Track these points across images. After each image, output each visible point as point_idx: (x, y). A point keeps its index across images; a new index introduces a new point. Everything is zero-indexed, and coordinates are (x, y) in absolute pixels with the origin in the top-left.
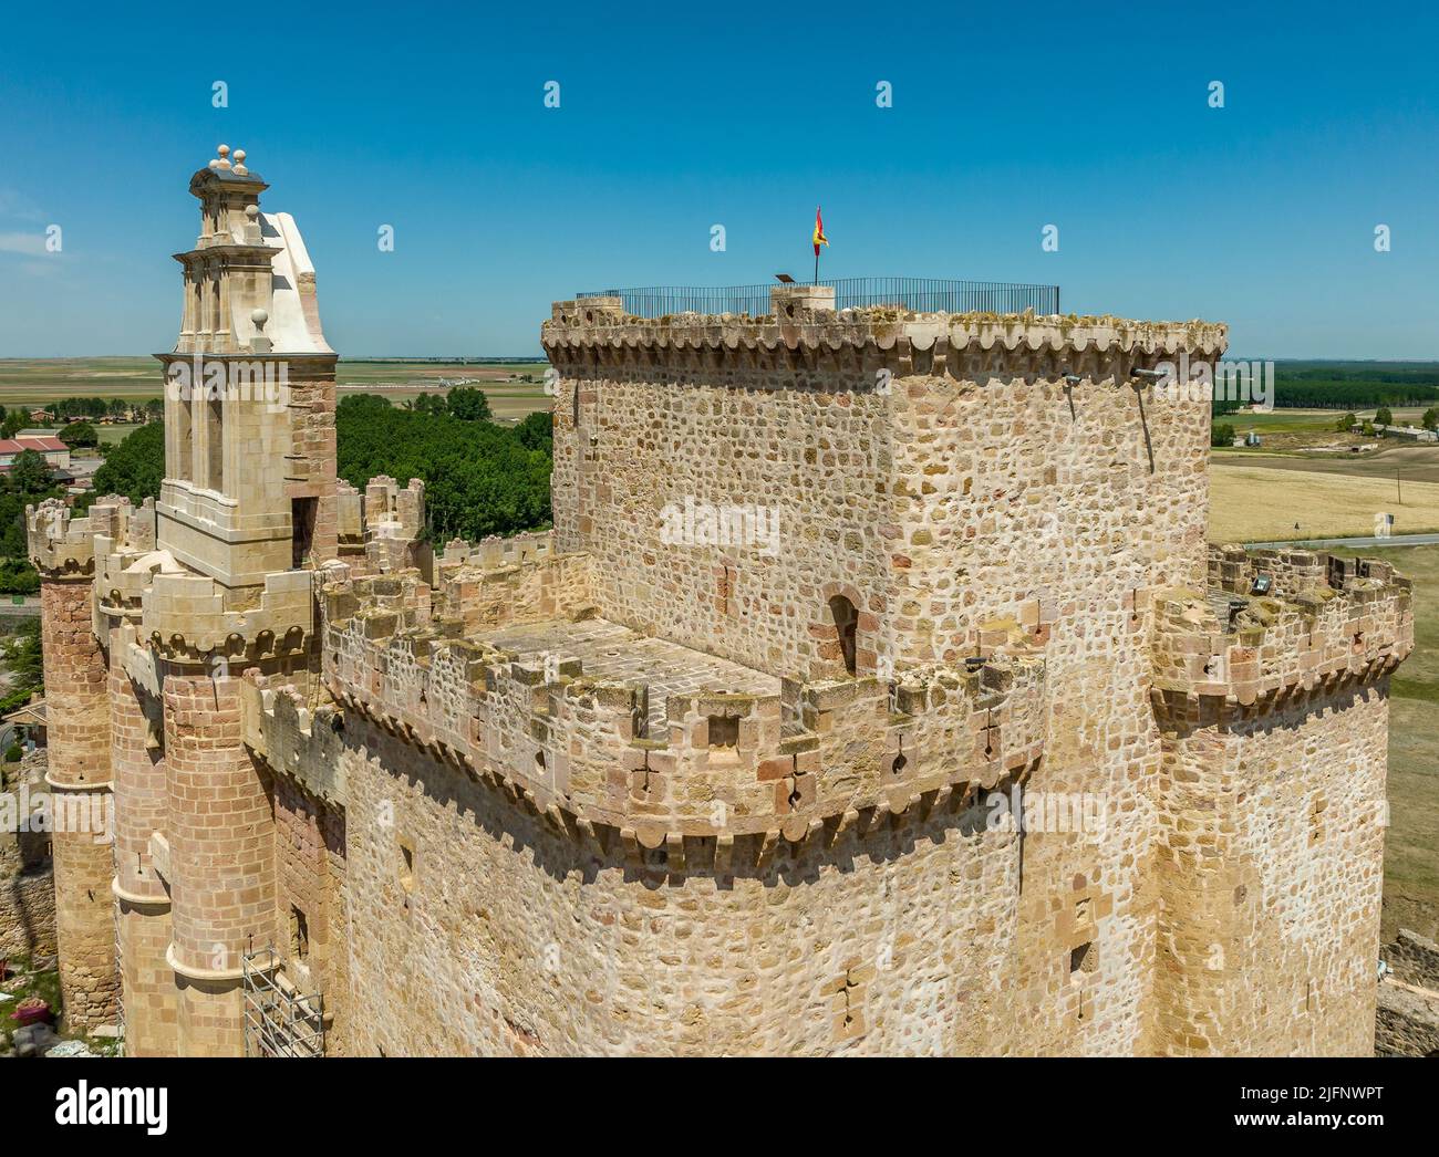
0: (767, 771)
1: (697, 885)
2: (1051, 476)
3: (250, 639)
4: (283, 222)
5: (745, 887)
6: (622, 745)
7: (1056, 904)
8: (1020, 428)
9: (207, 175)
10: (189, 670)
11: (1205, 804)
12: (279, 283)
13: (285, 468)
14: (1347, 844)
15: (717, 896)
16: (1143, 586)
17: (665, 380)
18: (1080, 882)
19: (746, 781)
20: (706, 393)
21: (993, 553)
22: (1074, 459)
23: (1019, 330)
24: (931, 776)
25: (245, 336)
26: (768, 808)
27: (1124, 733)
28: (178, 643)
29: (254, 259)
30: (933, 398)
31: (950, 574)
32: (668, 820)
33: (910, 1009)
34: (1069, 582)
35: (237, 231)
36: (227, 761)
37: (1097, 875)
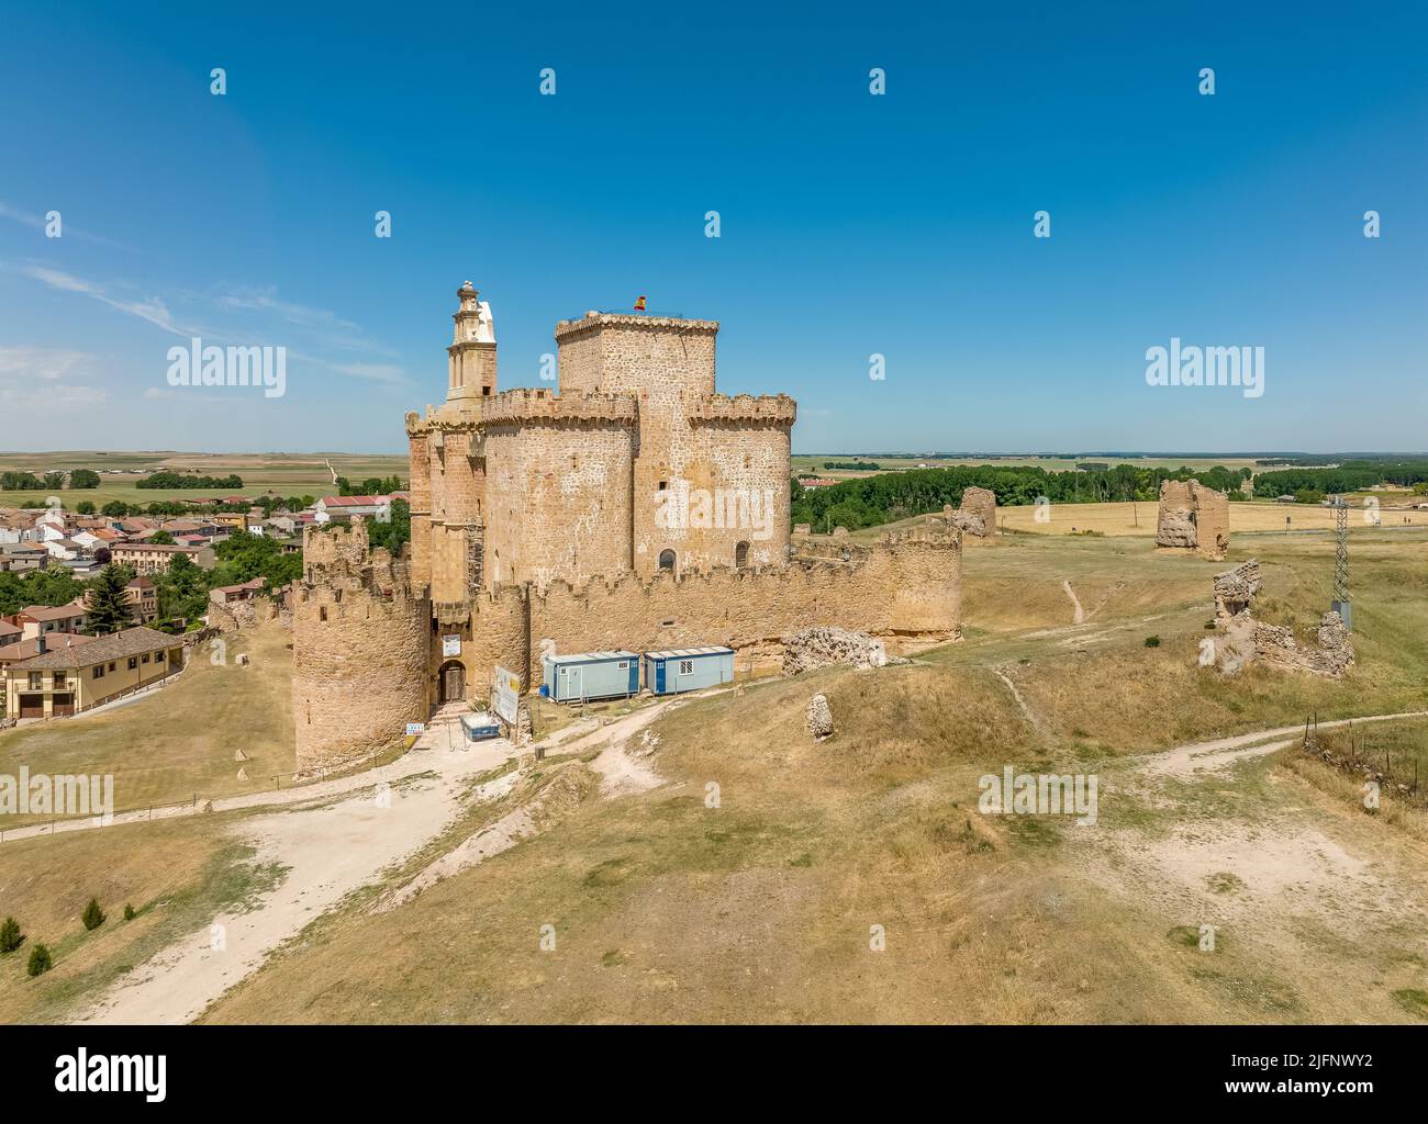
0: (550, 404)
1: (538, 428)
2: (649, 357)
3: (468, 423)
4: (485, 305)
5: (547, 429)
6: (522, 399)
7: (653, 468)
8: (637, 344)
9: (462, 290)
10: (451, 433)
11: (701, 448)
12: (481, 322)
13: (480, 377)
14: (763, 472)
15: (542, 431)
16: (684, 390)
17: (573, 342)
18: (662, 464)
19: (545, 405)
20: (579, 343)
21: (629, 374)
22: (656, 353)
23: (633, 320)
24: (594, 413)
25: (469, 338)
26: (550, 411)
27: (678, 428)
28: (448, 424)
29: (474, 315)
30: (609, 335)
31: (615, 377)
32: (530, 413)
33: (593, 469)
34: (655, 384)
35: (469, 306)
36: (463, 459)
37: (669, 464)
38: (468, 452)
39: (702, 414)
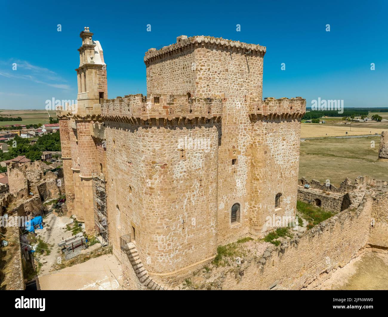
0: (165, 107)
1: (154, 128)
2: (227, 70)
3: (91, 116)
4: (97, 43)
5: (162, 129)
6: (140, 103)
7: (229, 150)
8: (220, 60)
9: (83, 32)
10: (81, 122)
11: (259, 135)
12: (96, 52)
13: (97, 86)
14: (290, 148)
15: (157, 130)
16: (247, 95)
18: (234, 147)
19: (161, 109)
21: (215, 83)
22: (232, 68)
23: (219, 41)
25: (89, 61)
26: (165, 114)
27: (243, 122)
28: (78, 116)
29: (91, 47)
30: (202, 52)
31: (206, 85)
32: (148, 116)
33: (195, 157)
34: (231, 91)
35: (88, 42)
36: (89, 138)
37: (238, 147)
38: (93, 134)
39: (262, 112)
